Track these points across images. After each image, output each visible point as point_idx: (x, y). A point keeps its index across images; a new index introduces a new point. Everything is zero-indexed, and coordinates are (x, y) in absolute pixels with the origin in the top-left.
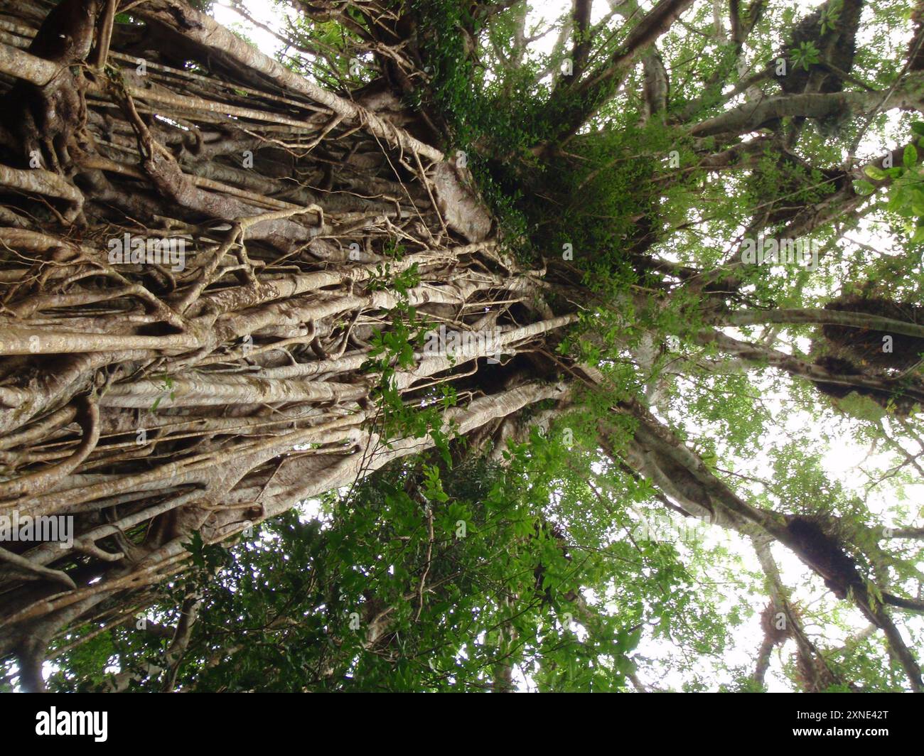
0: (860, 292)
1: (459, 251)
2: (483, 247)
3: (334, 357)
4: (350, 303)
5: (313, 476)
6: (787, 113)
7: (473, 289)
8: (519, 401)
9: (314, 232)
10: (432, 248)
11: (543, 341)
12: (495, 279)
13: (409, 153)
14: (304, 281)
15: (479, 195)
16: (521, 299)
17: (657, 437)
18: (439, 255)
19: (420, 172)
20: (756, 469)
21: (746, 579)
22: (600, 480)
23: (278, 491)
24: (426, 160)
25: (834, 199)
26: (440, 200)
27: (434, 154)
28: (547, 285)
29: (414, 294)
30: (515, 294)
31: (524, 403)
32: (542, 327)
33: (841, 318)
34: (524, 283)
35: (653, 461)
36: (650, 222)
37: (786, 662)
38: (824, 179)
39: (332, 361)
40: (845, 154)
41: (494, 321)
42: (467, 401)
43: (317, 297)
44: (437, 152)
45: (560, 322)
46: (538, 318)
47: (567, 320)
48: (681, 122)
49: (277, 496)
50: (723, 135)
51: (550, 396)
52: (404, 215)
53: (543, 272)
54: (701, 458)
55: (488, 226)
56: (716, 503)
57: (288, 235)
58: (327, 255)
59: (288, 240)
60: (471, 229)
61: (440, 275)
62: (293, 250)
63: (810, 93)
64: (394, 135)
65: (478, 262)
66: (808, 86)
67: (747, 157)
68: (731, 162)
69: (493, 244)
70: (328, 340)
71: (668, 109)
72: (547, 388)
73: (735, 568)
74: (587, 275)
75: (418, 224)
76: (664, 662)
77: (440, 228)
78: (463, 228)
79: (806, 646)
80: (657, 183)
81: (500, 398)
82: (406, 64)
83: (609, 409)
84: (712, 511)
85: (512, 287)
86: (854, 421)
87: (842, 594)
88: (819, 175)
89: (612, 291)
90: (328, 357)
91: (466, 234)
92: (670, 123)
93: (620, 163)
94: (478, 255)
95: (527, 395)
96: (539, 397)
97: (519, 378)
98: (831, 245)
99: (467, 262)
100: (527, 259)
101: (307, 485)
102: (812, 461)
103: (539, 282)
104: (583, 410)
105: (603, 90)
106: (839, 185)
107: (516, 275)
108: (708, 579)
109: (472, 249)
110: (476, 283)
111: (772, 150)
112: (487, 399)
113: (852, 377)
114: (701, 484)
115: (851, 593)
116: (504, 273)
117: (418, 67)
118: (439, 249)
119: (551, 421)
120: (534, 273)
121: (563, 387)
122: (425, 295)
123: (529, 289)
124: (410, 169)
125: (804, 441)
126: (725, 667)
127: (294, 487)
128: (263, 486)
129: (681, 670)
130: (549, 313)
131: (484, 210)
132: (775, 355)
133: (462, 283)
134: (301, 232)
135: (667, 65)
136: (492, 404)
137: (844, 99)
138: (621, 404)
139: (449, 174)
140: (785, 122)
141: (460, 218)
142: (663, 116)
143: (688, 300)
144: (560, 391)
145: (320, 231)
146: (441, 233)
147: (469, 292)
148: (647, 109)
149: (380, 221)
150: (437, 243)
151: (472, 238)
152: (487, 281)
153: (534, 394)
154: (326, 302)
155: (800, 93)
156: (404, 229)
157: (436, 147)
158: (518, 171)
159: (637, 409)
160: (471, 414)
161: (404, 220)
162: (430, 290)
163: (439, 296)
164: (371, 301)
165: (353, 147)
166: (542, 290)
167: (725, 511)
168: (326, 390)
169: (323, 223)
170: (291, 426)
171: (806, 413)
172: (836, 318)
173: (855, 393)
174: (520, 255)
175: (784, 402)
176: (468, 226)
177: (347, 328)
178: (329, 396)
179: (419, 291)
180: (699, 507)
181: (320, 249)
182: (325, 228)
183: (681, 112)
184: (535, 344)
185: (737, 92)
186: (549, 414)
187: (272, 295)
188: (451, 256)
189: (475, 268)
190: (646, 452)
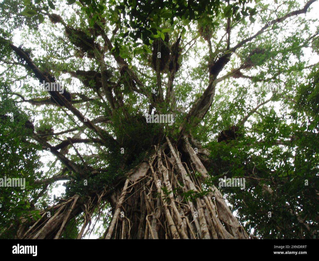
0: (150, 63)
1: (153, 172)
2: (151, 164)
3: (189, 208)
4: (173, 205)
5: (224, 210)
6: (107, 86)
7: (163, 166)
8: (191, 149)
9: (154, 217)
10: (153, 180)
11: (174, 144)
12: (159, 160)
13: (128, 190)
14: (170, 222)
15: (137, 167)
16: (163, 151)
17: (194, 110)
18: (155, 178)
19: (133, 186)
20: (198, 84)
21: (226, 83)
22: (206, 123)
23: (231, 221)
24: (129, 184)
25: (128, 72)
26: (139, 178)
27: (127, 182)
28: (158, 144)
29: (167, 184)
30: (162, 153)
31: (191, 147)
32: (170, 145)
33: (158, 67)
34: (159, 151)
35: (201, 111)
36: (139, 118)
37: (246, 71)
38: (123, 75)
39: (191, 208)
40: (117, 71)
41: (170, 159)
42: (193, 164)
43: (174, 216)
44: (126, 181)
45: (168, 140)
46: (168, 146)
47: (167, 138)
48: (111, 112)
49: (232, 221)
50: (114, 101)
51: (188, 140)
52: (144, 189)
53: (155, 146)
54: (198, 98)
55: (145, 163)
56: (210, 93)
57: (156, 225)
58: (160, 212)
59: (157, 225)
60: (146, 168)
61: (161, 177)
62: (160, 223)
63: (102, 81)
64: (123, 195)
65: (155, 165)
66: (100, 81)
67: (119, 95)
68: (121, 98)
69: (149, 161)
70: (184, 210)
71: (108, 116)
72: (186, 141)
73: (224, 86)
74: (155, 134)
75: (147, 185)
76: (251, 102)
77: (147, 177)
78: (146, 170)
79: (242, 67)
80: (128, 118)
81: (191, 154)
82: (103, 193)
83: (189, 124)
84: (212, 94)
85: (160, 154)
86: (183, 61)
87: (228, 60)
88: (122, 77)
89: (158, 127)
90: (190, 210)
91: (148, 169)
92: (111, 115)
93: (123, 127)
94: (153, 165)
95: (189, 147)
96: (188, 143)
97: (184, 149)
98: (139, 71)
99: (156, 169)
100: (152, 151)
101: (227, 212)
102: (194, 70)
103: (158, 147)
104: (190, 131)
105: (104, 134)
106: (124, 71)
107: (157, 154)
108: (227, 93)
109: (152, 168)
110: (161, 165)
111: (117, 89)
112: (192, 158)
113: (173, 63)
114: (205, 98)
115: (228, 58)
116: (157, 157)
117: (103, 189)
118: (153, 177)
119: (194, 139)
120: (156, 149)
121: (185, 137)
122: (167, 181)
123: (160, 149)
124: (132, 189)
125: (189, 72)
126: (249, 86)
127: (228, 215)
128: (230, 226)
129: (252, 97)
130: (166, 143)
131: (140, 165)
132: (170, 83)
133: (162, 170)
134: (154, 221)
135: (97, 117)
136: (193, 157)
137: (102, 72)
138: (187, 121)
139: (132, 176)
140: (109, 86)
141: (143, 172)
142: (110, 117)
143: (158, 106)
144: (186, 137)
145: (153, 215)
146: (148, 177)
147: (164, 168)
148: (108, 121)
149: (148, 198)
150: (151, 178)
151: (149, 167)
152: (160, 163)
153: (188, 145)
154: (175, 213)
155: (101, 83)
156: (149, 189)
157: (125, 181)
158: (128, 155)
159: (188, 116)
160: (197, 163)
161: (146, 189)
162: (165, 180)
163: (167, 177)
164: (172, 198)
165: (126, 204)
166: (160, 146)
167: (211, 91)
168: (201, 211)
169: (151, 215)
170: (212, 220)
171: (182, 73)
172: (158, 68)
173: (177, 62)
174: (151, 153)
175: (180, 79)
176: (145, 169)
177: (180, 205)
178: (202, 209)
179: (166, 183)
180: (211, 97)
181: (158, 214)
182: (152, 214)
183: (108, 112)
184: (174, 146)
185: (102, 98)
186: (192, 140)
187: (177, 233)
188: (155, 174)
189: (157, 166)
190: (199, 113)
